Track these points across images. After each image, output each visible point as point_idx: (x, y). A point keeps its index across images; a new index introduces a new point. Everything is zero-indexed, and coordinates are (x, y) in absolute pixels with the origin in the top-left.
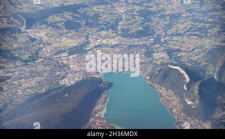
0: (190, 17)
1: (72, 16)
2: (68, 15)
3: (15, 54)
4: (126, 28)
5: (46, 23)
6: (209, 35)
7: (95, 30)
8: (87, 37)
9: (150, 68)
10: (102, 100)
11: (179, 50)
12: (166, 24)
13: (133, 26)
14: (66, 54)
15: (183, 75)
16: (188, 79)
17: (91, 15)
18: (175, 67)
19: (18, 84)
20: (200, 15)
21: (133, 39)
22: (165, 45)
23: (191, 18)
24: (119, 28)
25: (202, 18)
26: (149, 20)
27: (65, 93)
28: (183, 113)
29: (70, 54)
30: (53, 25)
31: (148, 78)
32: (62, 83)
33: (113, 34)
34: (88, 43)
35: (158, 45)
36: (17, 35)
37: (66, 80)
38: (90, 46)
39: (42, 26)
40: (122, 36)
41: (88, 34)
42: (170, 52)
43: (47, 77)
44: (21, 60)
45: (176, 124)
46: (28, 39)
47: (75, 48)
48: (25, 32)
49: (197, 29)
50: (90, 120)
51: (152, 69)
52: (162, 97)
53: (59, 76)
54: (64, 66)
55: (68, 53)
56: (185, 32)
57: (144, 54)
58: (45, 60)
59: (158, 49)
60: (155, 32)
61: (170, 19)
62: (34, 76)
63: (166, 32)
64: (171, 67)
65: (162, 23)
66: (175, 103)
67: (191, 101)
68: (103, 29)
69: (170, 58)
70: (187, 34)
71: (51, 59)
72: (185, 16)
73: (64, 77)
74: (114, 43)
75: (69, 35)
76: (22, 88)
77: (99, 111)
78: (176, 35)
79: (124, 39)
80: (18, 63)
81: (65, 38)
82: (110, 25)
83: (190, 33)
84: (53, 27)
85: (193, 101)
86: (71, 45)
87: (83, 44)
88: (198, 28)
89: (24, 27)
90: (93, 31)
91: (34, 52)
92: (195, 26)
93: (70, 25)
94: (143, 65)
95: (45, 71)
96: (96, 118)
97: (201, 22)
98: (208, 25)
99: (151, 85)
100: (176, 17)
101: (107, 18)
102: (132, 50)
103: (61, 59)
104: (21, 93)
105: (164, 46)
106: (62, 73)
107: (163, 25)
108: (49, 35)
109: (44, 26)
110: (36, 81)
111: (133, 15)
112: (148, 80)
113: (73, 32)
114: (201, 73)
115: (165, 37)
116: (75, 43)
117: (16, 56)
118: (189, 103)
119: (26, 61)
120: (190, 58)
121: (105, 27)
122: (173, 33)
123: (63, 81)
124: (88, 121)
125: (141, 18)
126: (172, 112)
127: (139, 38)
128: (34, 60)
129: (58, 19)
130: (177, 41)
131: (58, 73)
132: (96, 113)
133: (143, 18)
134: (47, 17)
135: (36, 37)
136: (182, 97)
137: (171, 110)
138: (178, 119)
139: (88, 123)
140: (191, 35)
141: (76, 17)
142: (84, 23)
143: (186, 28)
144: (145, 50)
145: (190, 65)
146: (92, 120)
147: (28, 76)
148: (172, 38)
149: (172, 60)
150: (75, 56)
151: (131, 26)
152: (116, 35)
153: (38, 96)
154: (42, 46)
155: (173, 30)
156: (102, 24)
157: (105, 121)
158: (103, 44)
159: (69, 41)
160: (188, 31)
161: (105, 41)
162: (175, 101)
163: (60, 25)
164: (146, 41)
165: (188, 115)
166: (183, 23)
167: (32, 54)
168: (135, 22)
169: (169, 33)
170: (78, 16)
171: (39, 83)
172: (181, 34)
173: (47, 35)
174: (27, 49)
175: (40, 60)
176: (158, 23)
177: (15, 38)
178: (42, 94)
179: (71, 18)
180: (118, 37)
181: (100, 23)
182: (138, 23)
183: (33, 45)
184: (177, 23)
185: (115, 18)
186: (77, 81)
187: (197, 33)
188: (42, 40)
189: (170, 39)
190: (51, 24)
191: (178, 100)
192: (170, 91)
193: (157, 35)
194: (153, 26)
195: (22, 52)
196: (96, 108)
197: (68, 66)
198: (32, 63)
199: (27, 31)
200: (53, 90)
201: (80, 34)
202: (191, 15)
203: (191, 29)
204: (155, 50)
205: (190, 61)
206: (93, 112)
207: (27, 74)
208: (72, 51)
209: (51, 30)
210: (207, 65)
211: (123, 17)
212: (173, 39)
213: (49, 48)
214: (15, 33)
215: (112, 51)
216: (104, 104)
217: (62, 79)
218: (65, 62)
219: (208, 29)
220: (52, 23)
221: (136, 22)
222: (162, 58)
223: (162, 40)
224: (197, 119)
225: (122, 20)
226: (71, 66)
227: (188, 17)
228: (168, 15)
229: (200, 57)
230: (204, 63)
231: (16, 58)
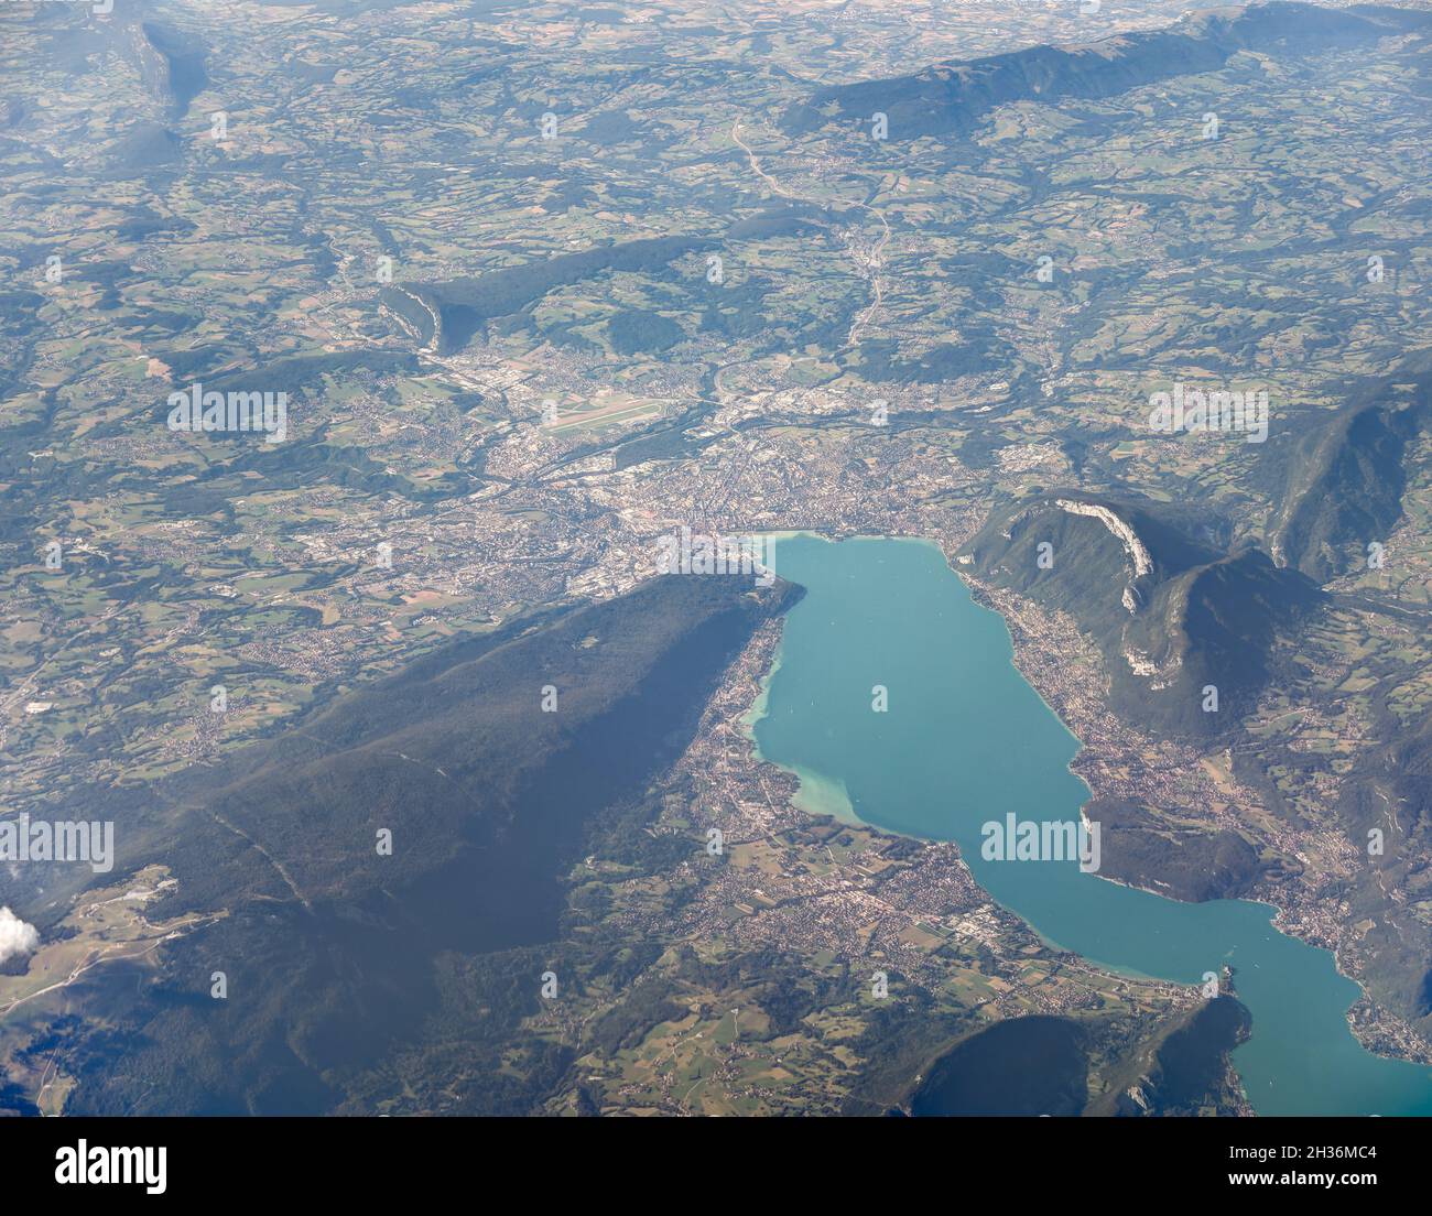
0: (1186, 278)
1: (647, 289)
2: (627, 289)
3: (382, 467)
4: (886, 337)
5: (529, 324)
6: (1262, 359)
7: (744, 348)
8: (707, 385)
9: (977, 518)
10: (749, 659)
11: (1118, 434)
12: (1068, 317)
13: (917, 327)
14: (607, 461)
15: (1122, 542)
16: (1142, 563)
17: (731, 285)
18: (1089, 511)
19: (389, 595)
20: (1233, 268)
21: (915, 384)
22: (1057, 410)
23: (1190, 285)
24: (853, 337)
25: (1237, 285)
26: (996, 300)
27: (585, 635)
28: (1109, 715)
29: (623, 460)
30: (561, 334)
31: (964, 560)
32: (579, 587)
33: (825, 367)
34: (708, 409)
35: (1026, 412)
36: (400, 382)
37: (599, 577)
38: (716, 421)
39: (510, 341)
40: (867, 373)
41: (714, 368)
42: (1076, 444)
43: (515, 562)
44: (410, 492)
45: (1075, 764)
46: (443, 397)
47: (650, 431)
48: (435, 368)
49: (1213, 337)
50: (692, 752)
51: (990, 519)
52: (1024, 642)
53: (565, 558)
54: (594, 511)
55: (618, 455)
56: (1153, 352)
57: (956, 453)
58: (514, 487)
59: (1026, 427)
60: (1016, 353)
61: (1092, 295)
62: (459, 561)
63: (1066, 350)
64: (1071, 507)
65: (1055, 312)
66: (1078, 672)
67: (1148, 658)
68: (780, 347)
69: (1077, 468)
70: (1161, 357)
71: (540, 484)
72: (1160, 274)
73: (588, 563)
74: (829, 406)
75: (626, 374)
76: (401, 612)
77: (732, 709)
78: (1111, 366)
79: (871, 387)
80: (395, 504)
81: (609, 390)
82: (813, 325)
83: (1177, 353)
84: (559, 342)
85: (1158, 659)
86: (632, 421)
87: (682, 417)
88: (1214, 330)
89: (434, 344)
90: (735, 354)
91: (467, 456)
92: (1202, 320)
93: (633, 333)
94: (950, 503)
95: (510, 535)
96: (717, 741)
97: (1229, 301)
98: (1261, 317)
99: (979, 594)
100: (1118, 282)
101: (803, 295)
102: (904, 435)
103: (581, 484)
104: (395, 635)
105: (1052, 417)
106: (583, 546)
107: (1058, 322)
108: (541, 378)
109: (518, 339)
110: (465, 583)
111: (923, 278)
112: (967, 568)
113: (647, 363)
114: (1210, 534)
115: (1061, 373)
116: (648, 411)
117: (390, 471)
118: (1141, 668)
119: (430, 497)
120: (1165, 468)
121: (789, 337)
122: (1098, 357)
123: (583, 580)
124: (678, 752)
125: (958, 291)
126: (1063, 713)
127: (939, 380)
128: (464, 490)
129: (583, 305)
130: (1114, 391)
131: (563, 546)
132: (718, 718)
133: (967, 292)
134: (536, 296)
135: (482, 390)
136: (1111, 646)
137: (1059, 703)
138: (1087, 741)
139: (682, 765)
140: (1180, 361)
141: (665, 296)
142: (697, 319)
143: (1158, 332)
144: (965, 434)
145: (1164, 497)
146: (697, 750)
147: (431, 559)
148: (1094, 378)
149: (1082, 478)
150: (645, 467)
151: (908, 327)
152: (837, 369)
153: (466, 646)
154: (503, 426)
155: (1102, 341)
156: (777, 324)
157: (755, 754)
158: (777, 414)
159: (629, 400)
160: (1168, 345)
161: (785, 400)
162: (1083, 659)
163: (588, 331)
164: (972, 395)
165: (1133, 725)
166: (1147, 310)
167: (457, 463)
168: (927, 310)
169: (1082, 354)
170: (675, 289)
171: (479, 588)
172: (1134, 357)
173: (530, 379)
174: (439, 440)
175: (491, 489)
176: (1034, 312)
177: (391, 395)
178: (486, 637)
179: (639, 301)
180: (845, 381)
181: (770, 317)
182: (942, 313)
183: (467, 425)
184: (1123, 309)
185: (839, 295)
186: (646, 579)
187: (1210, 350)
188: (505, 401)
189: (1085, 382)
190: (550, 330)
191: (1097, 654)
192: (1060, 617)
193: (1027, 364)
194: (1013, 327)
195: (417, 454)
196: (722, 697)
197: (611, 513)
198: (454, 503)
199: (446, 362)
200: (532, 621)
201: (676, 367)
202: (1192, 270)
203: (1183, 332)
204: (1011, 435)
205: (1169, 481)
206: (708, 714)
207: (430, 552)
208: (632, 448)
209: (548, 356)
210: (1240, 499)
211: (878, 287)
212: (1098, 383)
213: (532, 437)
214: (393, 371)
215: (814, 442)
216: (756, 679)
217: (582, 570)
218: (600, 495)
219: (1262, 332)
220: (558, 324)
221: (935, 308)
222: (1039, 470)
223: (1048, 390)
224: (1171, 739)
225: (869, 302)
226: (626, 515)
227: (1174, 280)
228: (1084, 275)
229: (1212, 462)
230: (1231, 489)
231: (390, 482)
